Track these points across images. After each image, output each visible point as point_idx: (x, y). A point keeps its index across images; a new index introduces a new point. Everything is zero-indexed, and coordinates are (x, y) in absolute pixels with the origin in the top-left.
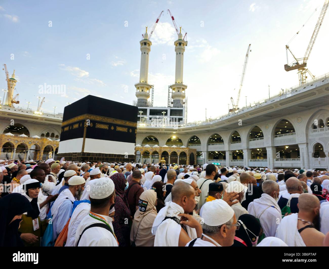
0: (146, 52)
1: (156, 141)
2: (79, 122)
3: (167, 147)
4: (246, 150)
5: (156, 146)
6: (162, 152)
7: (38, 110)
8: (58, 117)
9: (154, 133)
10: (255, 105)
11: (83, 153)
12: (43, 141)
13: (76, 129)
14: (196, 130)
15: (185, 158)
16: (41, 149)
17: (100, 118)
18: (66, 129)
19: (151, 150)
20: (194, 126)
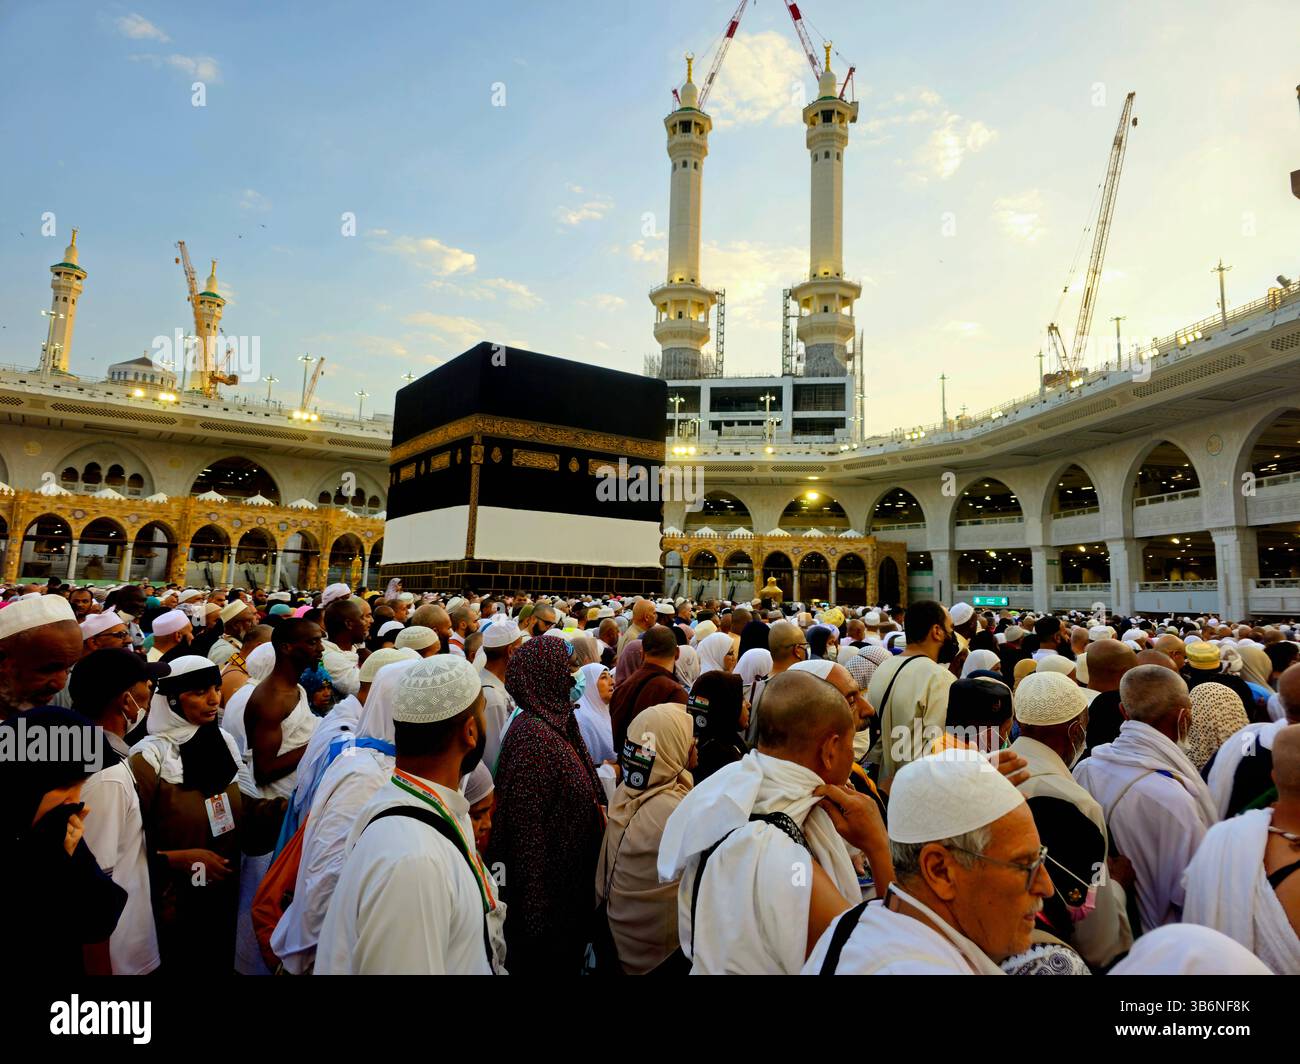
0: (691, 162)
1: (741, 514)
2: (452, 447)
3: (786, 534)
4: (1122, 543)
5: (741, 531)
6: (766, 555)
7: (303, 408)
8: (374, 431)
9: (731, 482)
10: (1156, 352)
11: (471, 564)
12: (326, 517)
13: (442, 472)
14: (903, 465)
15: (860, 579)
16: (321, 550)
17: (529, 428)
18: (407, 473)
19: (721, 549)
20: (896, 448)
